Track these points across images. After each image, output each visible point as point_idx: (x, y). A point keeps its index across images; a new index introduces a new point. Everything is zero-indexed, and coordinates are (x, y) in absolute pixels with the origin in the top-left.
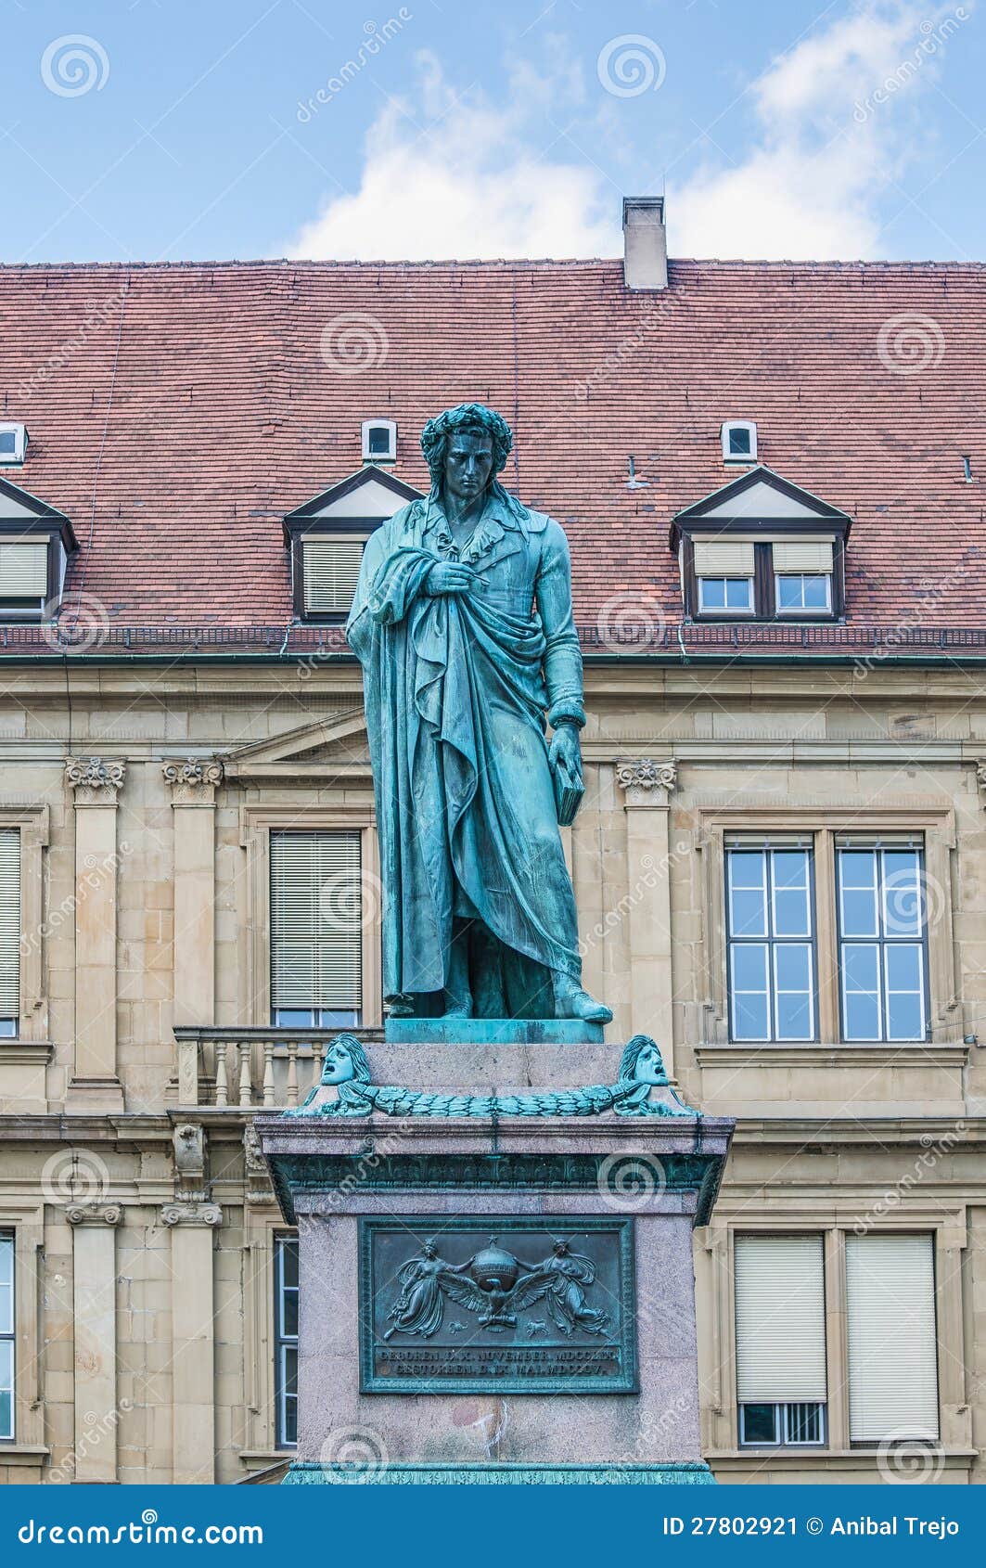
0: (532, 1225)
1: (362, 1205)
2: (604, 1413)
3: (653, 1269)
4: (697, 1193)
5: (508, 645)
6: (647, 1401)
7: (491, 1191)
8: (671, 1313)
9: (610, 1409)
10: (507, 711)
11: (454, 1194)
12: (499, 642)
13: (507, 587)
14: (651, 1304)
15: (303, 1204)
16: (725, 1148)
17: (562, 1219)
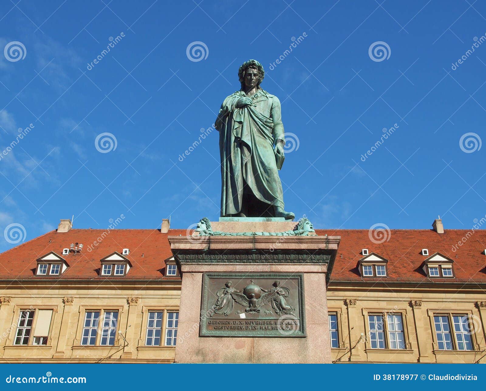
0: (266, 276)
1: (206, 268)
2: (294, 345)
3: (311, 292)
4: (327, 264)
5: (262, 120)
6: (310, 339)
7: (252, 264)
8: (319, 307)
9: (296, 342)
10: (262, 138)
11: (239, 265)
12: (260, 119)
13: (262, 108)
14: (311, 304)
15: (185, 268)
16: (337, 247)
17: (277, 274)
